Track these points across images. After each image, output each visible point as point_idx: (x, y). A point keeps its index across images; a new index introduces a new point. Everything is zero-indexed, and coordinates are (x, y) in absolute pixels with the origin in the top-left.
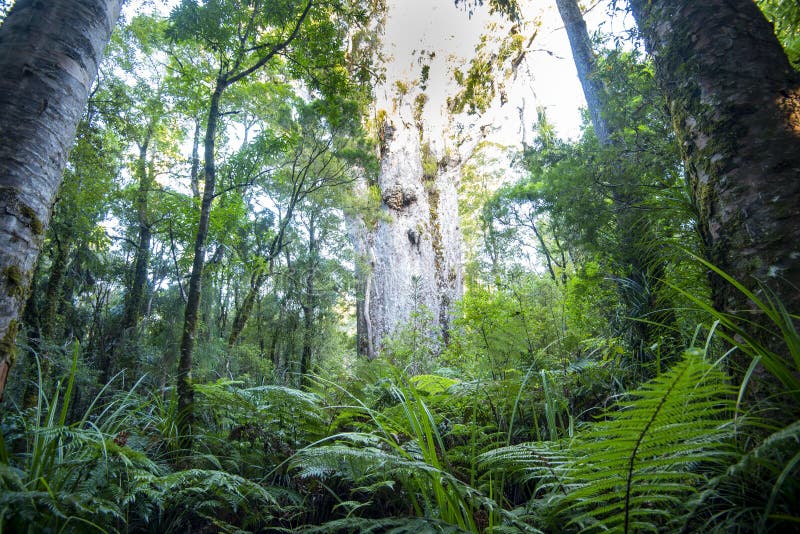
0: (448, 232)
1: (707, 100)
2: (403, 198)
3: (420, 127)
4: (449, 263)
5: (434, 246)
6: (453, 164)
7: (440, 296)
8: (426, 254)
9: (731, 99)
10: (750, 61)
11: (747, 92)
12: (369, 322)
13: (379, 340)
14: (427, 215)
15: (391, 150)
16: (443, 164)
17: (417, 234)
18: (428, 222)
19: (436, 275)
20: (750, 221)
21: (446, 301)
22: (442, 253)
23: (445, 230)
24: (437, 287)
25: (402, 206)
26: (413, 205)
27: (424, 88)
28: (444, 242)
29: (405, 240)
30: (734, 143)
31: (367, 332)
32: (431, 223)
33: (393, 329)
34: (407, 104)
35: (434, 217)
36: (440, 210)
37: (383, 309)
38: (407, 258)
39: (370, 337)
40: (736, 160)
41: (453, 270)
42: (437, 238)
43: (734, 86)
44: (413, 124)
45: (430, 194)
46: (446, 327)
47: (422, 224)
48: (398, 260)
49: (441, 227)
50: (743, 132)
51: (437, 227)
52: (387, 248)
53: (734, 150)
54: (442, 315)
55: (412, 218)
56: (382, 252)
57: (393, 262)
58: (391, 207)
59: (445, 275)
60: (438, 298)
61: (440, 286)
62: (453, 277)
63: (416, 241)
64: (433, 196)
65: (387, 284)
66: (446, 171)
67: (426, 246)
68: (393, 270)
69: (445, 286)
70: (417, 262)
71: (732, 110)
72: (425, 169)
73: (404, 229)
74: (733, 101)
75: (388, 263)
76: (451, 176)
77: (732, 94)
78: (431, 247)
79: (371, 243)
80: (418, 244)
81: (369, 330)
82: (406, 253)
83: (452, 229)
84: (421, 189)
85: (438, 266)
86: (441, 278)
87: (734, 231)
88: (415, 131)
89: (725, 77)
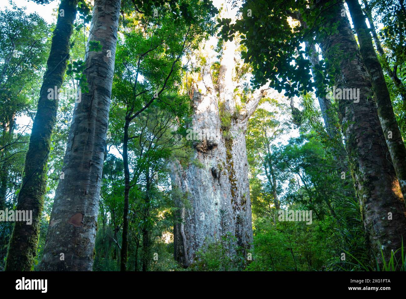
0: (239, 168)
1: (361, 170)
2: (208, 144)
3: (218, 89)
4: (241, 191)
5: (230, 179)
6: (242, 118)
7: (236, 217)
8: (225, 185)
9: (369, 172)
10: (377, 156)
11: (375, 171)
12: (184, 237)
13: (192, 251)
14: (224, 156)
15: (198, 109)
16: (235, 118)
17: (218, 171)
18: (225, 161)
19: (232, 201)
20: (375, 225)
21: (239, 221)
22: (236, 184)
23: (237, 166)
24: (232, 210)
25: (207, 150)
26: (215, 149)
27: (219, 57)
28: (237, 176)
29: (209, 175)
30: (370, 192)
31: (183, 244)
32: (228, 162)
33: (202, 242)
34: (208, 73)
35: (229, 157)
36: (234, 152)
37: (194, 227)
38: (211, 189)
39: (186, 249)
40: (371, 199)
41: (244, 197)
42: (232, 173)
43: (371, 167)
44: (213, 87)
45: (226, 140)
46: (240, 240)
47: (221, 163)
48: (205, 190)
49: (234, 164)
50: (373, 188)
51: (232, 164)
52: (196, 182)
53: (370, 195)
54: (237, 232)
55: (214, 159)
56: (193, 184)
57: (201, 191)
58: (199, 151)
59: (239, 200)
60: (234, 219)
61: (235, 209)
62: (244, 202)
63: (218, 175)
64: (228, 142)
65: (197, 208)
66: (237, 122)
67: (225, 180)
68: (201, 198)
69: (239, 209)
70: (219, 192)
71: (369, 177)
72: (222, 122)
73: (208, 167)
74: (370, 173)
75: (197, 193)
76: (241, 127)
77: (370, 170)
78: (228, 180)
79: (184, 177)
80: (219, 178)
81: (185, 243)
82: (210, 185)
83: (242, 165)
84: (220, 137)
85: (233, 194)
86: (236, 203)
87: (371, 228)
88: (214, 93)
89: (368, 162)
